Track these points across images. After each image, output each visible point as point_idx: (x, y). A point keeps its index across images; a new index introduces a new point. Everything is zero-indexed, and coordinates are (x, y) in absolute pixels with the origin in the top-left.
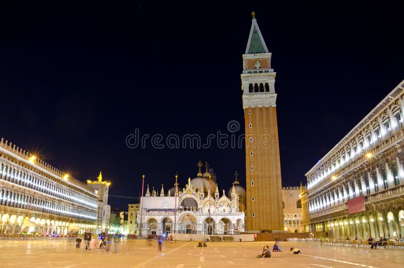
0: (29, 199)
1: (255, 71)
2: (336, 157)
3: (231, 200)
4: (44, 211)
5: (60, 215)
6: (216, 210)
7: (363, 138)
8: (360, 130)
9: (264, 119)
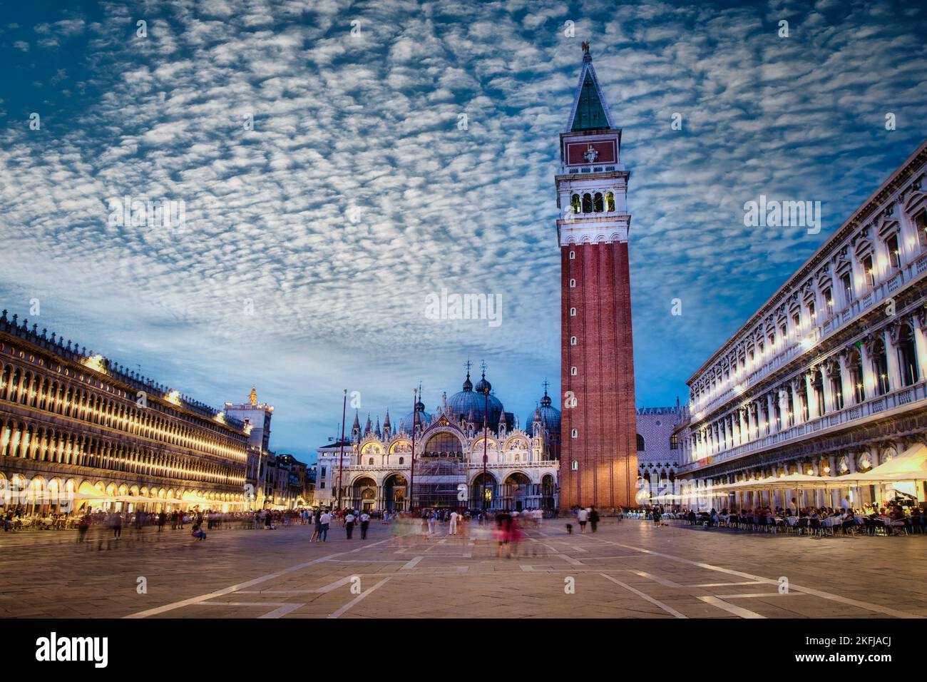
0: (91, 444)
1: (585, 167)
2: (746, 344)
3: (531, 437)
4: (124, 468)
5: (161, 476)
6: (501, 456)
7: (799, 306)
8: (794, 290)
9: (601, 270)
